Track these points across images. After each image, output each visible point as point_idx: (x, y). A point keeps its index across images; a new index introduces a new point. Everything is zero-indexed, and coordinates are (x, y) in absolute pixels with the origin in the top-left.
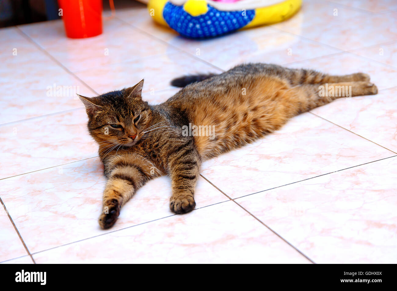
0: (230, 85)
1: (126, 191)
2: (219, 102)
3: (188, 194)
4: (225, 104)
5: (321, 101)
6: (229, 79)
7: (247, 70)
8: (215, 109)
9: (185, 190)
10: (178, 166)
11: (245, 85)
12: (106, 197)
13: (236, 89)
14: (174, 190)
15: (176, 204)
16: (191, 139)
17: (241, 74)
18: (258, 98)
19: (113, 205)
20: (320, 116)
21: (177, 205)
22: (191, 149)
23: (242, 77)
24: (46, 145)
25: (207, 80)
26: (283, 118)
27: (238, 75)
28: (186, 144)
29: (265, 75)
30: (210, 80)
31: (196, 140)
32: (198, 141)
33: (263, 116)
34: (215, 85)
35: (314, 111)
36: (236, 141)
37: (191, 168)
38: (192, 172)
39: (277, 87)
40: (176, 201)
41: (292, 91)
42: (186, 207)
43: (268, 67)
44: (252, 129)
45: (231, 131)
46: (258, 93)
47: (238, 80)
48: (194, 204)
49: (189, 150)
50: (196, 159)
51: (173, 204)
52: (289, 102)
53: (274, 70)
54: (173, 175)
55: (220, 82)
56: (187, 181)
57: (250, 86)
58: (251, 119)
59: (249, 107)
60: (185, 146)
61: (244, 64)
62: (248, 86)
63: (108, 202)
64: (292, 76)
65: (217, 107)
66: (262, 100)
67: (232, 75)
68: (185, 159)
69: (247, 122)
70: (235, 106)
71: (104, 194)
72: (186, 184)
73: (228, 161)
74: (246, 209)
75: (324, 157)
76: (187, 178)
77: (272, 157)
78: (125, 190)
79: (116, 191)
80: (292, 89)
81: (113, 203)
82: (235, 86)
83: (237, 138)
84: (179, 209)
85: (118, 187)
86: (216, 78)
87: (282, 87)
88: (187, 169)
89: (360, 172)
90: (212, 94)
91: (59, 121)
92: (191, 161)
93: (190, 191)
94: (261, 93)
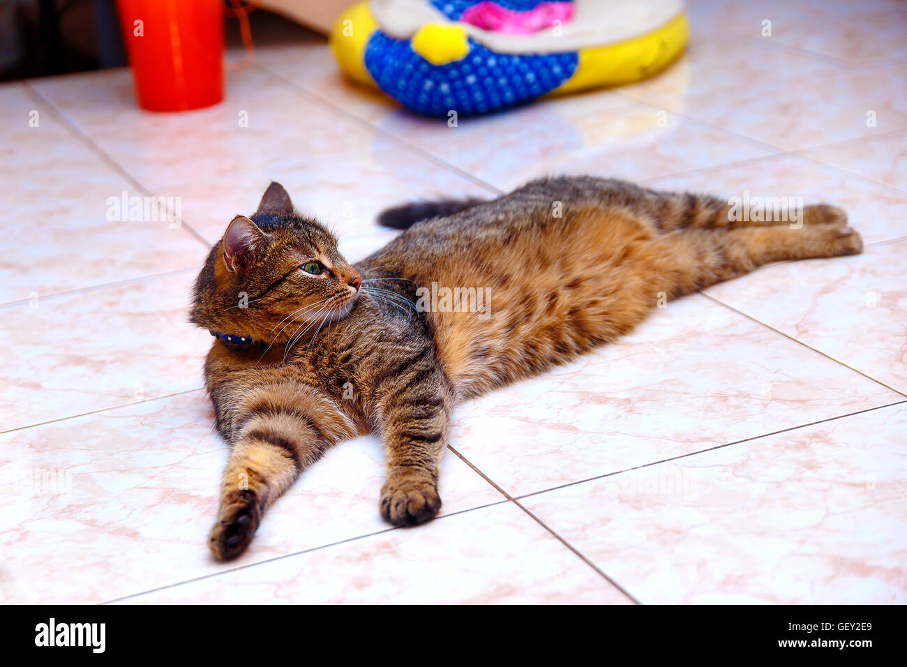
0: (516, 225)
1: (277, 471)
2: (490, 266)
3: (424, 478)
4: (506, 269)
5: (729, 270)
6: (514, 213)
7: (555, 194)
8: (482, 282)
9: (416, 470)
10: (399, 412)
11: (551, 226)
12: (228, 484)
13: (531, 236)
14: (390, 470)
15: (394, 502)
16: (428, 344)
17: (540, 201)
18: (583, 257)
19: (242, 502)
20: (725, 303)
21: (397, 505)
22: (429, 368)
23: (543, 209)
24: (79, 361)
25: (463, 214)
26: (640, 309)
27: (534, 204)
28: (417, 357)
29: (599, 204)
30: (467, 214)
31: (440, 348)
32: (445, 350)
33: (594, 303)
34: (480, 223)
35: (713, 292)
36: (529, 362)
37: (429, 416)
38: (432, 425)
39: (627, 234)
40: (394, 495)
41: (662, 244)
42: (419, 510)
43: (606, 186)
44: (568, 334)
45: (518, 337)
46: (582, 246)
47: (536, 213)
48: (438, 502)
49: (424, 372)
50: (441, 392)
51: (387, 504)
52: (655, 269)
53: (619, 193)
54: (387, 434)
55: (492, 218)
56: (420, 446)
57: (564, 228)
58: (565, 308)
59: (561, 278)
60: (414, 361)
61: (550, 177)
62: (559, 229)
63: (230, 495)
64: (660, 209)
65: (485, 276)
66: (591, 263)
67: (520, 203)
68: (415, 392)
69: (557, 315)
70: (528, 276)
71: (223, 477)
72: (418, 455)
73: (506, 406)
74: (545, 523)
75: (733, 401)
76: (422, 438)
77: (610, 399)
78: (274, 469)
79: (255, 470)
80: (660, 239)
81: (243, 500)
82: (528, 228)
83: (532, 355)
84: (401, 517)
85: (260, 461)
86: (482, 208)
87: (638, 234)
88: (420, 417)
89: (817, 440)
90: (474, 246)
91: (111, 304)
92: (430, 397)
93: (429, 470)
94: (588, 246)
